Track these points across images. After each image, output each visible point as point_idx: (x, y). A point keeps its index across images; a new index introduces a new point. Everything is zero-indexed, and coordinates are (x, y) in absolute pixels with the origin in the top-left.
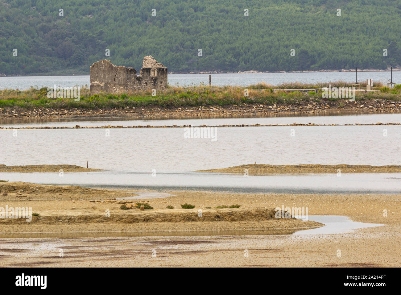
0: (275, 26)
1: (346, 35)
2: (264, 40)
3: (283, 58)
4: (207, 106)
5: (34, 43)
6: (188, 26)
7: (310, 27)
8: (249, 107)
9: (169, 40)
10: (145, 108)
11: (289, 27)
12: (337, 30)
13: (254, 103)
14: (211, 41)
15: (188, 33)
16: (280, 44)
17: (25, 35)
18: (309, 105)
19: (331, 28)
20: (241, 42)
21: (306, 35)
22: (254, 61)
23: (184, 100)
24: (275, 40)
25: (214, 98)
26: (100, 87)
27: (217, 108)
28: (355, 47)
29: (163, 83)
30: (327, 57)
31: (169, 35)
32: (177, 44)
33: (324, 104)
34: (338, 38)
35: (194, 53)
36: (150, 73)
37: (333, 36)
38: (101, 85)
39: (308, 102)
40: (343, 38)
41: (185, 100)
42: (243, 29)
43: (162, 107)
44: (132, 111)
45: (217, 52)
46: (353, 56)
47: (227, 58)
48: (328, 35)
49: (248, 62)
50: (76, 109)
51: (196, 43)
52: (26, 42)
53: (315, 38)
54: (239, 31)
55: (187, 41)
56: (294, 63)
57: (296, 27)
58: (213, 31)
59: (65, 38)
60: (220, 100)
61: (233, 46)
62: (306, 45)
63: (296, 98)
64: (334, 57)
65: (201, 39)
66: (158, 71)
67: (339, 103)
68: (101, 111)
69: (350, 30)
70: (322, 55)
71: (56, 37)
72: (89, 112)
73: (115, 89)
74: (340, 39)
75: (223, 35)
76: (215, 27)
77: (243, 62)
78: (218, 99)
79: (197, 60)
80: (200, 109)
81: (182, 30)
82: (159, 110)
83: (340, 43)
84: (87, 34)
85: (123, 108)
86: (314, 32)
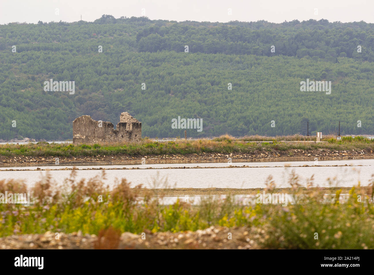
0: (281, 97)
1: (342, 105)
2: (271, 110)
3: (288, 125)
4: (171, 154)
5: (71, 113)
6: (206, 97)
7: (311, 98)
8: (208, 156)
9: (188, 110)
10: (114, 156)
11: (293, 98)
12: (335, 101)
13: (213, 152)
14: (225, 111)
15: (206, 104)
16: (285, 113)
17: (64, 106)
18: (261, 154)
19: (329, 99)
20: (251, 111)
21: (308, 106)
22: (262, 128)
23: (149, 149)
24: (280, 110)
25: (177, 148)
26: (81, 140)
27: (179, 157)
28: (351, 115)
29: (137, 136)
30: (326, 124)
31: (189, 106)
32: (195, 114)
33: (276, 153)
34: (335, 108)
35: (210, 121)
36: (125, 127)
37: (332, 106)
38: (83, 138)
39: (261, 151)
40: (340, 108)
41: (151, 150)
42: (253, 101)
43: (130, 155)
44: (103, 159)
45: (230, 120)
46: (349, 124)
47: (239, 125)
48: (327, 105)
49: (257, 129)
50: (53, 157)
51: (212, 112)
52: (64, 112)
53: (316, 108)
54: (249, 102)
55: (204, 111)
56: (297, 130)
57: (299, 98)
58: (227, 102)
59: (98, 108)
60: (182, 149)
61: (244, 115)
62: (307, 114)
63: (250, 147)
64: (331, 124)
65: (217, 109)
66: (133, 126)
67: (289, 153)
68: (75, 159)
69: (346, 101)
70: (321, 123)
71: (90, 108)
72: (64, 159)
73: (95, 142)
74: (337, 109)
75: (235, 106)
76: (229, 98)
77: (253, 129)
78: (180, 149)
79: (212, 127)
80: (164, 157)
81: (200, 102)
82: (127, 158)
83: (337, 113)
84: (118, 105)
85: (95, 156)
86: (315, 103)
